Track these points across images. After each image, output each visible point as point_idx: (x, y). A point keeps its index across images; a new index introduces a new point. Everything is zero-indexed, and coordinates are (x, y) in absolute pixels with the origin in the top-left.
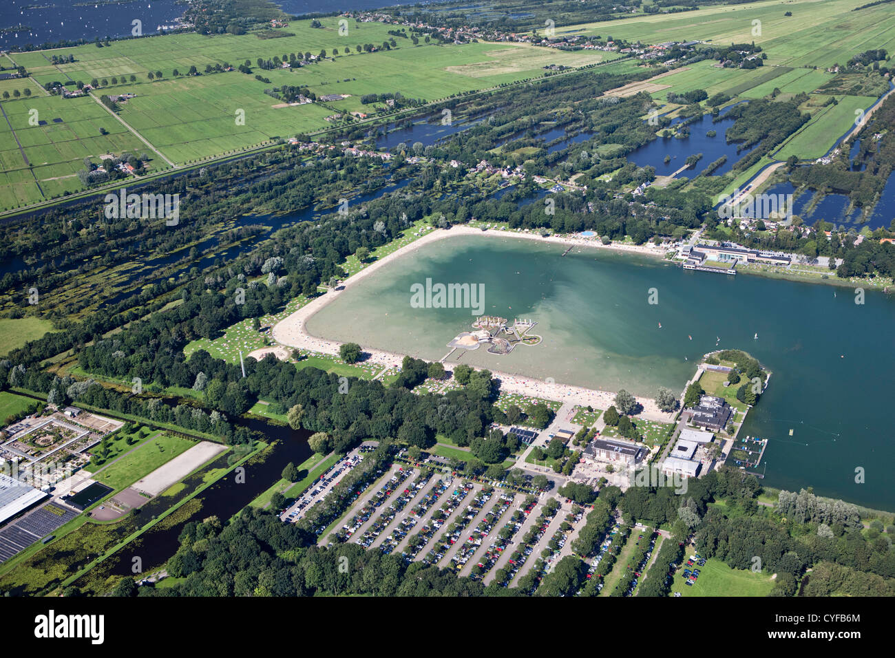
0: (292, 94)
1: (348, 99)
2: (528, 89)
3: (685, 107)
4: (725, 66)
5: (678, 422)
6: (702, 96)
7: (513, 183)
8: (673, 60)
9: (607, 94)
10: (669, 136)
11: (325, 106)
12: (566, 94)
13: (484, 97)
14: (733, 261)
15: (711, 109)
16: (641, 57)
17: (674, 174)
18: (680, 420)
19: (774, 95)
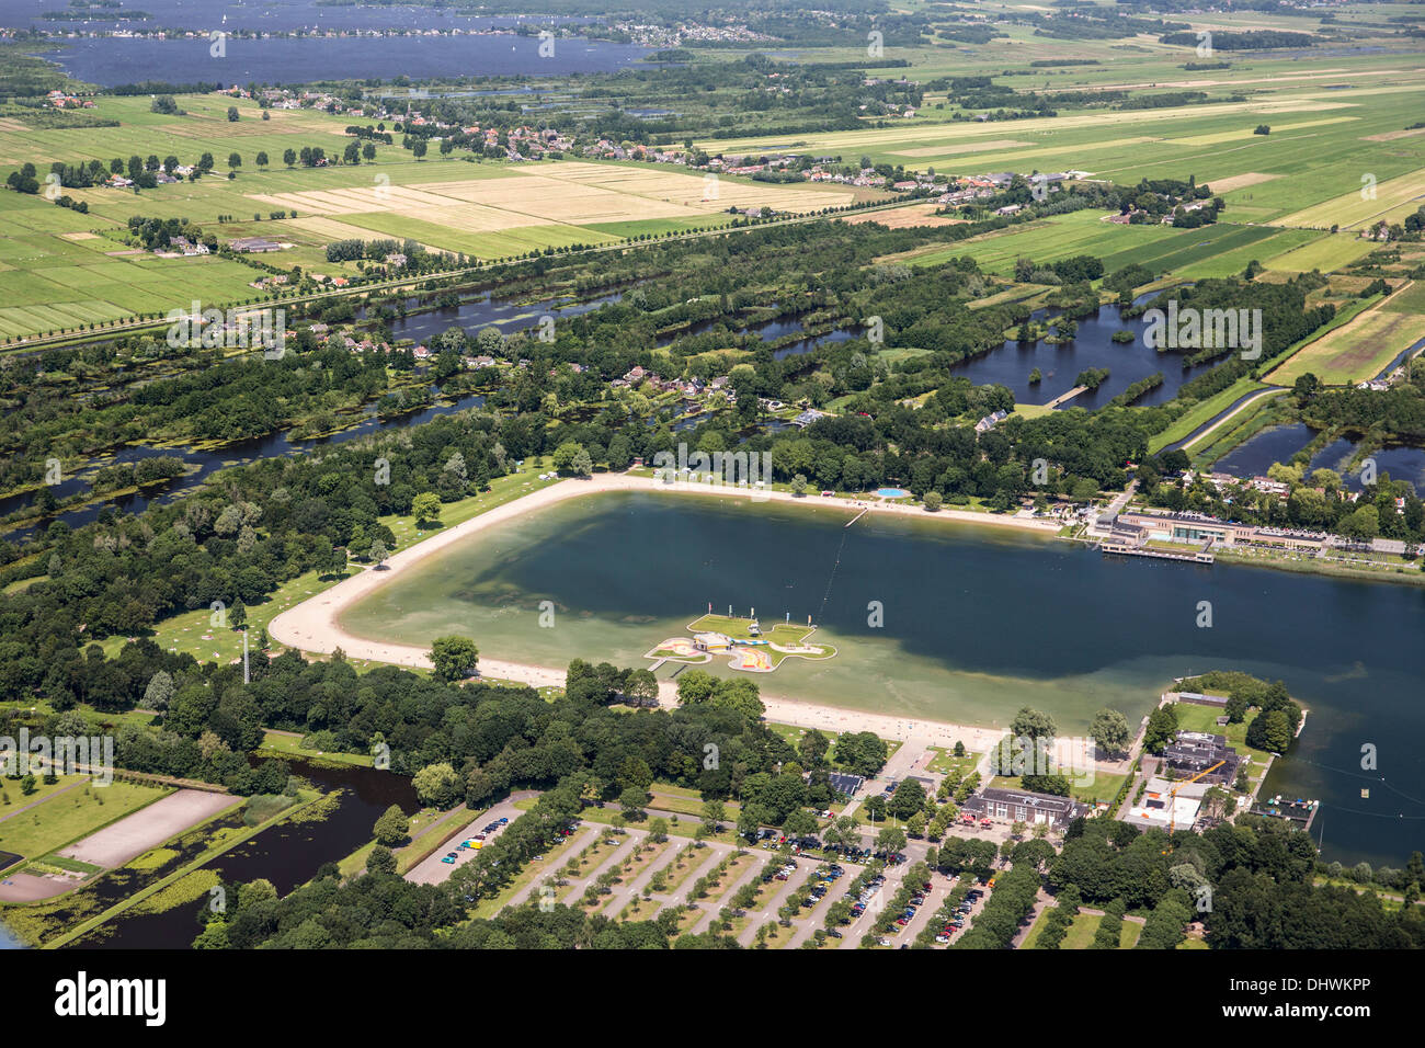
0: (158, 235)
1: (289, 251)
2: (703, 246)
3: (1057, 289)
4: (1134, 221)
5: (1137, 774)
6: (1092, 269)
7: (709, 408)
8: (1015, 207)
9: (879, 261)
10: (1031, 339)
11: (245, 261)
12: (789, 260)
13: (605, 259)
14: (1204, 541)
15: (1114, 296)
16: (943, 199)
17: (1054, 403)
18: (1139, 770)
19: (1249, 275)
